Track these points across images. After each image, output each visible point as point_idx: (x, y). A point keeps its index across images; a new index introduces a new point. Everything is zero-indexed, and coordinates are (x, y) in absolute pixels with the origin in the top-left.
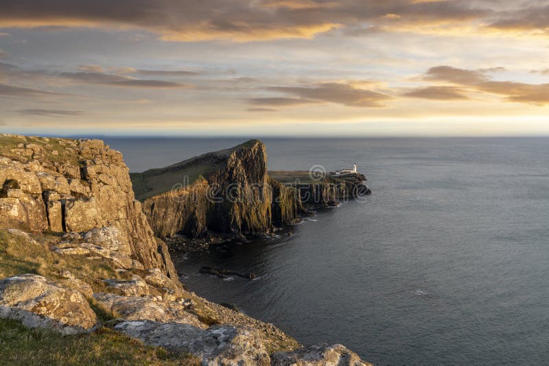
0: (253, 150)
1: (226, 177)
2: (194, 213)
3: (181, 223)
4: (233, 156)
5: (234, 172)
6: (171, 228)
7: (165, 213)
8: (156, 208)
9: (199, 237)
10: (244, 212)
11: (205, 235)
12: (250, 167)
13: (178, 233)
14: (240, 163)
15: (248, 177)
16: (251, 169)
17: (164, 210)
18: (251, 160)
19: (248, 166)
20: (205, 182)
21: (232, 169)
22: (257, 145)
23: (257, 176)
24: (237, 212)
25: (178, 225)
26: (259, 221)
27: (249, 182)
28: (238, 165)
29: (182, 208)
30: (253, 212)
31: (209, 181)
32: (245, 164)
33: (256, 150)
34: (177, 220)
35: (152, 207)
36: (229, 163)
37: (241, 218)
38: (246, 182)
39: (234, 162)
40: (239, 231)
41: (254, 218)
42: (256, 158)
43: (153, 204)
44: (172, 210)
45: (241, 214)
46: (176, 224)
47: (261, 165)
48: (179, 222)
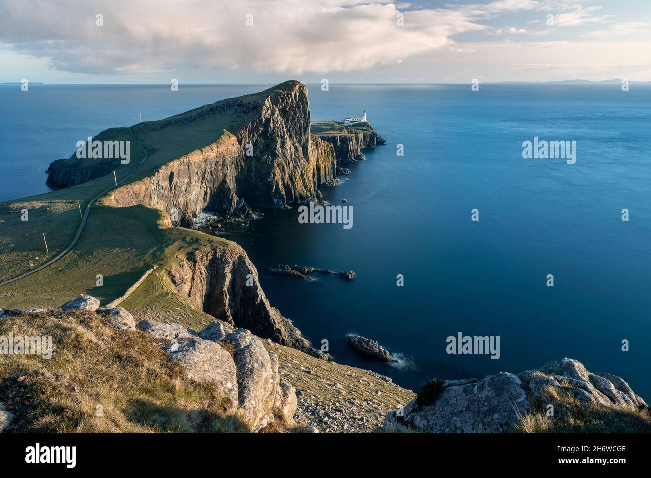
0: (293, 94)
1: (260, 132)
2: (224, 181)
3: (208, 196)
4: (268, 103)
5: (272, 125)
6: (196, 204)
7: (189, 184)
8: (175, 179)
9: (235, 215)
10: (287, 177)
11: (243, 210)
12: (291, 118)
13: (206, 210)
14: (278, 112)
15: (289, 131)
16: (293, 119)
17: (186, 181)
18: (292, 108)
19: (289, 116)
20: (234, 138)
21: (268, 121)
22: (297, 88)
23: (300, 128)
24: (278, 178)
25: (204, 200)
26: (306, 187)
27: (291, 136)
28: (276, 115)
29: (208, 176)
30: (298, 175)
31: (238, 137)
32: (284, 112)
33: (298, 94)
34: (203, 192)
35: (171, 178)
36: (264, 112)
37: (284, 184)
38: (287, 136)
39: (270, 111)
40: (284, 202)
41: (299, 184)
42: (298, 106)
43: (172, 174)
44: (197, 179)
45: (283, 179)
46: (201, 198)
47: (305, 114)
48: (206, 195)
